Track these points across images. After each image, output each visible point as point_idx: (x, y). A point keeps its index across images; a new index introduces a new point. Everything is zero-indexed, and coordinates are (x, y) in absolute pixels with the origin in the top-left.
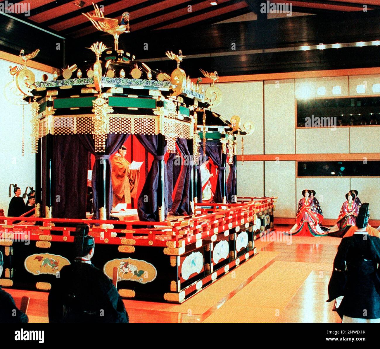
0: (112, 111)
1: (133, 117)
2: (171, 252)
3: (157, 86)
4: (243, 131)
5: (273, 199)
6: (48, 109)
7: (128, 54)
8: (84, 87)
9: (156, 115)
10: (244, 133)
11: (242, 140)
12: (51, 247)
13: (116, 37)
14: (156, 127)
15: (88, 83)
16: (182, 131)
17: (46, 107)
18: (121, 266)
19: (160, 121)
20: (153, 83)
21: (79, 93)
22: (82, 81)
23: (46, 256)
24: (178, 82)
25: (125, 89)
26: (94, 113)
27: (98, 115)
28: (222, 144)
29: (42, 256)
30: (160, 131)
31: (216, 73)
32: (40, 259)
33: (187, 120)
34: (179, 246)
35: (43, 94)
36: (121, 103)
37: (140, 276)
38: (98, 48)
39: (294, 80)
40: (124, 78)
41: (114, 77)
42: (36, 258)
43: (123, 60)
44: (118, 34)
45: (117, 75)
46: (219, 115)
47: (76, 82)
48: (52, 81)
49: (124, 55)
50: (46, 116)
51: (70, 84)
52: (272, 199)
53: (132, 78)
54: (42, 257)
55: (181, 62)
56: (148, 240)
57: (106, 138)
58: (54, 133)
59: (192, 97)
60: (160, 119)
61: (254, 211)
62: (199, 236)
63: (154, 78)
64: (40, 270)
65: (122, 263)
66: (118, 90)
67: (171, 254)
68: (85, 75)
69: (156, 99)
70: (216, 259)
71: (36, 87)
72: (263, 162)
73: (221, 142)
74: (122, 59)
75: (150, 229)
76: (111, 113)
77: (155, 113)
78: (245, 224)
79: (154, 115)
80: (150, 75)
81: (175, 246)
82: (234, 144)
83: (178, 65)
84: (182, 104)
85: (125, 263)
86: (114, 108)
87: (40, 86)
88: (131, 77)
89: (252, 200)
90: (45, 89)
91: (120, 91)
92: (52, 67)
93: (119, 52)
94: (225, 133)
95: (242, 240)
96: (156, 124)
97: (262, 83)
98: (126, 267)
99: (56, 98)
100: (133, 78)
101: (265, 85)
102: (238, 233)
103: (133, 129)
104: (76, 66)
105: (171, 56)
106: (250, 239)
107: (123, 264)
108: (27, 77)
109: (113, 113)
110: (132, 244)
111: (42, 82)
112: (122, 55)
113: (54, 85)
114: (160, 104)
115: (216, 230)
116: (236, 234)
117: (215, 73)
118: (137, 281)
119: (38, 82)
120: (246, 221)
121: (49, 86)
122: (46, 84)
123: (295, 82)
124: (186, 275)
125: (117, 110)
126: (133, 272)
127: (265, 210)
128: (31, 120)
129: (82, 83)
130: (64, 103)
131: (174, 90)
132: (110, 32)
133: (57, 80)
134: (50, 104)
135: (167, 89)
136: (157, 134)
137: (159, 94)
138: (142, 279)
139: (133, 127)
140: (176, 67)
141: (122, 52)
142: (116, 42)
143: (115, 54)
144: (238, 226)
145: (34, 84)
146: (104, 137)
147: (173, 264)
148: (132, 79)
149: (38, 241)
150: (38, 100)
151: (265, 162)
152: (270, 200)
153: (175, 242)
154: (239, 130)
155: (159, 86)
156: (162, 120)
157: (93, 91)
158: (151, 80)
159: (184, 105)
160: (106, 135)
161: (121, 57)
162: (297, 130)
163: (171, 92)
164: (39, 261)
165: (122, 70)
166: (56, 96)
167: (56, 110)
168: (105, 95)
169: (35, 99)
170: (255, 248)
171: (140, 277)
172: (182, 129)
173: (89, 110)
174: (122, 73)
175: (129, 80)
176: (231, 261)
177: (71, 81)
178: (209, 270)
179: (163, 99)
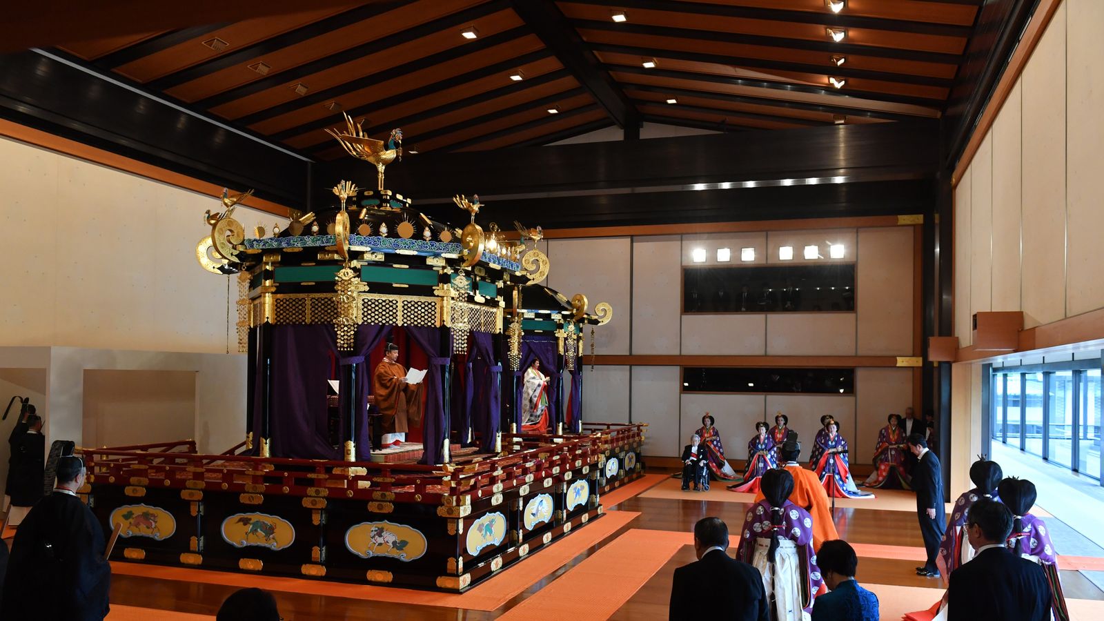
0: (367, 288)
1: (400, 300)
2: (448, 513)
3: (439, 251)
4: (594, 317)
5: (641, 427)
6: (265, 283)
7: (399, 197)
8: (322, 249)
9: (438, 296)
10: (596, 322)
11: (593, 332)
12: (263, 503)
13: (381, 168)
14: (438, 315)
15: (328, 244)
16: (482, 321)
17: (263, 280)
18: (372, 534)
19: (445, 305)
20: (433, 245)
21: (314, 259)
22: (319, 240)
23: (256, 517)
24: (472, 244)
25: (386, 255)
26: (336, 292)
27: (343, 293)
28: (557, 339)
29: (249, 517)
30: (444, 321)
31: (539, 228)
32: (246, 522)
33: (492, 303)
34: (461, 503)
35: (257, 258)
36: (381, 276)
37: (402, 550)
38: (345, 191)
39: (680, 236)
40: (385, 237)
41: (370, 235)
42: (241, 520)
43: (390, 206)
44: (383, 164)
45: (376, 232)
46: (556, 293)
47: (310, 242)
48: (271, 239)
49: (393, 197)
50: (262, 295)
51: (299, 245)
52: (639, 427)
53: (399, 237)
54: (250, 519)
55: (476, 214)
56: (413, 494)
57: (356, 330)
58: (275, 321)
59: (498, 267)
60: (445, 302)
61: (599, 447)
62: (498, 487)
63: (435, 237)
64: (247, 539)
65: (373, 529)
66: (376, 256)
67: (448, 516)
68: (323, 232)
69: (438, 271)
70: (530, 523)
71: (246, 249)
72: (628, 367)
73: (556, 335)
74: (388, 205)
75: (416, 476)
76: (364, 292)
77: (436, 293)
78: (582, 469)
79: (435, 296)
80: (427, 233)
81: (454, 504)
82: (579, 339)
83: (473, 218)
84: (483, 279)
85: (379, 529)
86: (369, 284)
87: (252, 246)
88: (396, 236)
89: (608, 428)
90: (260, 251)
91: (380, 257)
92: (288, 208)
93: (383, 193)
94: (562, 321)
95: (577, 494)
96: (438, 310)
97: (629, 240)
98: (380, 536)
99: (278, 265)
100: (401, 237)
101: (634, 244)
102: (570, 483)
103: (400, 318)
104: (314, 214)
105: (462, 202)
106: (592, 491)
107: (375, 531)
108: (231, 231)
109: (368, 292)
110: (389, 500)
111: (255, 240)
112: (388, 198)
113: (275, 245)
114: (445, 279)
115: (530, 478)
116: (565, 483)
117: (538, 230)
118: (396, 556)
119: (249, 240)
120: (584, 464)
121: (267, 247)
122: (262, 244)
123: (682, 240)
124: (474, 547)
125: (375, 288)
126: (391, 544)
127: (626, 444)
128: (238, 300)
129: (318, 244)
130: (291, 274)
131: (465, 258)
132: (371, 159)
133: (279, 237)
134: (268, 275)
135: (454, 256)
136: (438, 326)
137: (443, 263)
138: (405, 555)
139: (400, 314)
140: (469, 222)
141: (390, 193)
142: (381, 177)
143: (377, 195)
144: (569, 470)
145: (242, 244)
146: (352, 328)
147: (451, 532)
148: (400, 239)
149: (244, 493)
150: (249, 269)
151: (633, 367)
152: (636, 428)
153: (455, 498)
154: (585, 316)
155: (442, 251)
156: (448, 304)
157: (336, 257)
158: (429, 240)
159: (487, 280)
160: (356, 326)
161: (387, 201)
162: (683, 316)
163: (461, 260)
164: (245, 524)
165: (384, 224)
166: (279, 263)
167: (278, 284)
168: (355, 263)
169: (244, 268)
170: (600, 505)
171: (401, 552)
172: (482, 317)
173: (330, 286)
174: (384, 229)
175: (393, 240)
176: (557, 526)
177: (301, 240)
178: (516, 541)
179: (449, 271)
